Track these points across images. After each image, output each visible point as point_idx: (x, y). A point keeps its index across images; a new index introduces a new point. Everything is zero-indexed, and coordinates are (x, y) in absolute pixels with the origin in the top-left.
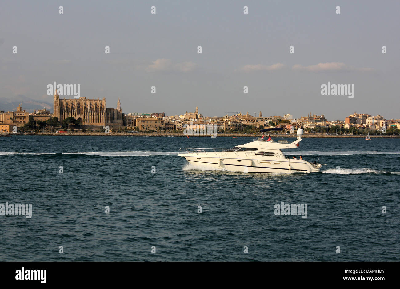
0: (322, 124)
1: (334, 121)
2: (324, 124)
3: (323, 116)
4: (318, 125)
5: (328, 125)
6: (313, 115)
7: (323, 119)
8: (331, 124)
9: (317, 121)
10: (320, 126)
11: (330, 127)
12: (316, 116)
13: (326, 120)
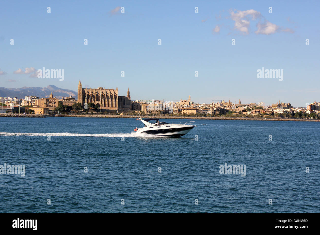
0: (288, 110)
1: (298, 108)
2: (290, 110)
3: (290, 104)
4: (285, 111)
5: (294, 111)
6: (281, 103)
7: (289, 106)
8: (295, 110)
9: (284, 108)
10: (287, 112)
11: (295, 112)
12: (284, 104)
13: (292, 107)
